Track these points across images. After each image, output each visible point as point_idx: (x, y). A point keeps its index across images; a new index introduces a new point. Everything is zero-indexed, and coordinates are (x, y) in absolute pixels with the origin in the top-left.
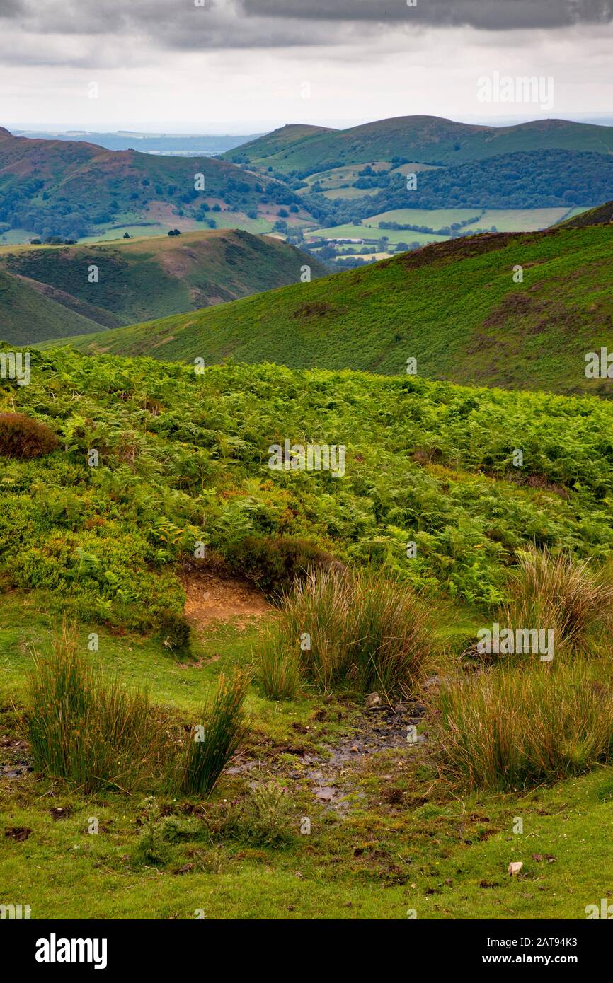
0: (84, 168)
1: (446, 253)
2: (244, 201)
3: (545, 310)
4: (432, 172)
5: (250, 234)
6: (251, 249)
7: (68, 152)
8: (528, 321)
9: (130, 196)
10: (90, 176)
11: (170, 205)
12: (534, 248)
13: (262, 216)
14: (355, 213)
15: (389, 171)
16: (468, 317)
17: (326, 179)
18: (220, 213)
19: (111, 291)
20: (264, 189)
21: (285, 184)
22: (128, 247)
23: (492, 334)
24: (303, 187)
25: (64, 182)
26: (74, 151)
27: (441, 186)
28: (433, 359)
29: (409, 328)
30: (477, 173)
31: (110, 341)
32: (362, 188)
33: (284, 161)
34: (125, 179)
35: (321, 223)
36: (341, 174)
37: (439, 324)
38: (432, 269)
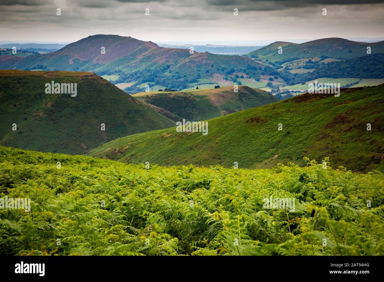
0: (187, 60)
1: (313, 96)
2: (254, 74)
3: (352, 122)
4: (337, 62)
5: (250, 88)
6: (250, 94)
7: (180, 53)
8: (344, 127)
9: (205, 72)
10: (189, 63)
11: (222, 75)
12: (351, 95)
13: (262, 80)
14: (303, 79)
15: (319, 62)
16: (319, 124)
17: (291, 65)
18: (243, 79)
19: (188, 111)
20: (263, 69)
21: (273, 67)
22: (197, 93)
23: (328, 132)
24: (281, 68)
25: (178, 66)
26: (183, 53)
27: (342, 68)
28: (302, 142)
29: (294, 128)
30: (358, 63)
31: (172, 132)
32: (308, 69)
33: (273, 57)
34: (204, 64)
35: (287, 83)
36: (298, 63)
37: (306, 127)
38: (306, 103)
